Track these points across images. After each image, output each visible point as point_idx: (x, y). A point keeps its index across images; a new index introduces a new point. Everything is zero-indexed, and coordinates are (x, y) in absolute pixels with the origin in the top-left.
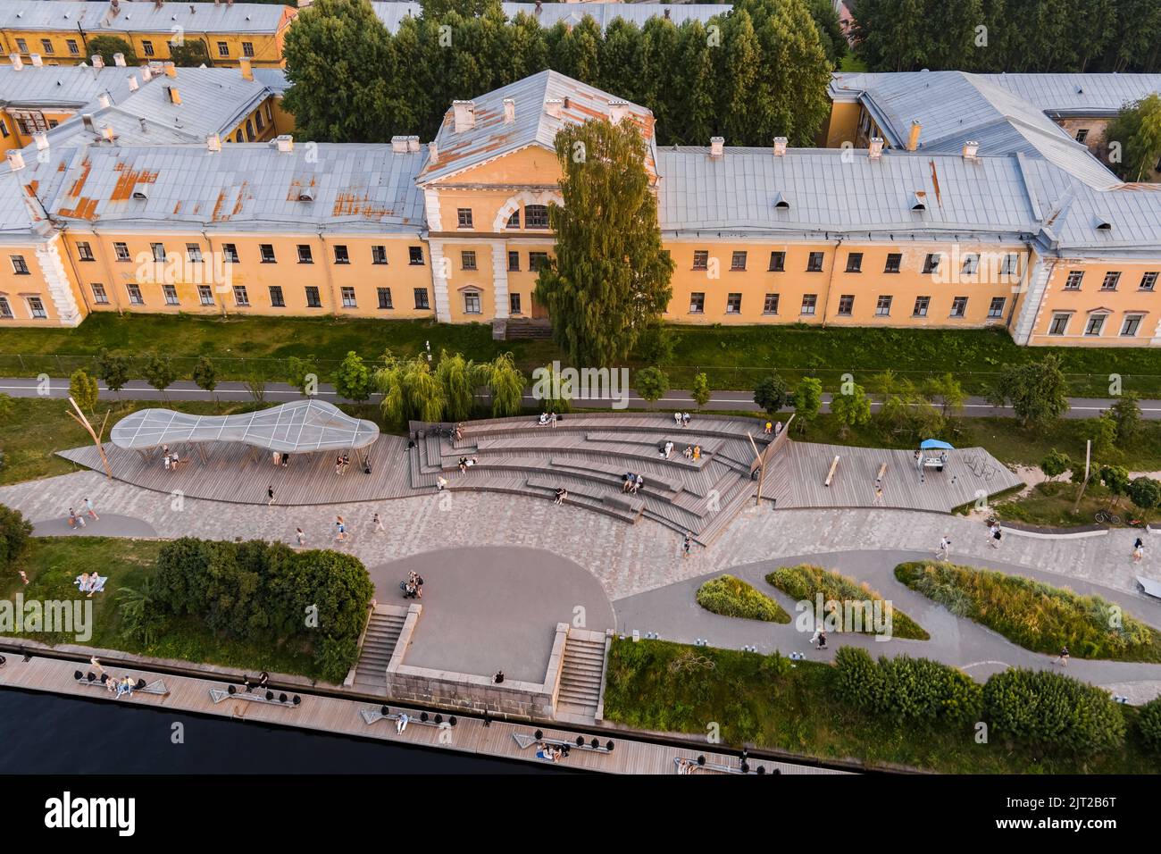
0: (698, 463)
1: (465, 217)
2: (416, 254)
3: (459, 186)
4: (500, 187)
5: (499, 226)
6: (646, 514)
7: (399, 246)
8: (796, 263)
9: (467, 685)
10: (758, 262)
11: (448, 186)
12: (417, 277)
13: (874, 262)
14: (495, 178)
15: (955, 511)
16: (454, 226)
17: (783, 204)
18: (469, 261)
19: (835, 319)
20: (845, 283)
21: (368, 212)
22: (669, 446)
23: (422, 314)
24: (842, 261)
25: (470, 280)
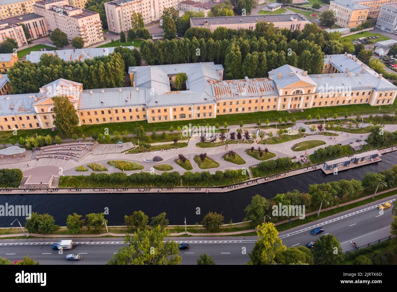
0: (81, 149)
1: (42, 110)
2: (35, 117)
3: (40, 105)
4: (47, 105)
5: (49, 111)
6: (71, 158)
7: (31, 116)
8: (106, 112)
9: (37, 185)
10: (99, 113)
11: (38, 105)
12: (36, 121)
13: (120, 111)
14: (46, 103)
15: (121, 153)
16: (41, 112)
17: (102, 102)
18: (45, 118)
19: (116, 121)
20: (116, 115)
21: (25, 110)
22: (76, 147)
23: (39, 128)
24: (114, 112)
25: (46, 121)
